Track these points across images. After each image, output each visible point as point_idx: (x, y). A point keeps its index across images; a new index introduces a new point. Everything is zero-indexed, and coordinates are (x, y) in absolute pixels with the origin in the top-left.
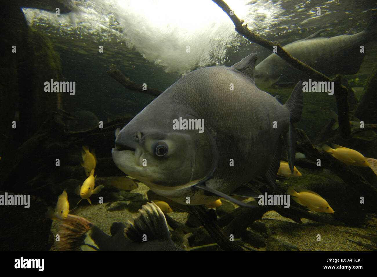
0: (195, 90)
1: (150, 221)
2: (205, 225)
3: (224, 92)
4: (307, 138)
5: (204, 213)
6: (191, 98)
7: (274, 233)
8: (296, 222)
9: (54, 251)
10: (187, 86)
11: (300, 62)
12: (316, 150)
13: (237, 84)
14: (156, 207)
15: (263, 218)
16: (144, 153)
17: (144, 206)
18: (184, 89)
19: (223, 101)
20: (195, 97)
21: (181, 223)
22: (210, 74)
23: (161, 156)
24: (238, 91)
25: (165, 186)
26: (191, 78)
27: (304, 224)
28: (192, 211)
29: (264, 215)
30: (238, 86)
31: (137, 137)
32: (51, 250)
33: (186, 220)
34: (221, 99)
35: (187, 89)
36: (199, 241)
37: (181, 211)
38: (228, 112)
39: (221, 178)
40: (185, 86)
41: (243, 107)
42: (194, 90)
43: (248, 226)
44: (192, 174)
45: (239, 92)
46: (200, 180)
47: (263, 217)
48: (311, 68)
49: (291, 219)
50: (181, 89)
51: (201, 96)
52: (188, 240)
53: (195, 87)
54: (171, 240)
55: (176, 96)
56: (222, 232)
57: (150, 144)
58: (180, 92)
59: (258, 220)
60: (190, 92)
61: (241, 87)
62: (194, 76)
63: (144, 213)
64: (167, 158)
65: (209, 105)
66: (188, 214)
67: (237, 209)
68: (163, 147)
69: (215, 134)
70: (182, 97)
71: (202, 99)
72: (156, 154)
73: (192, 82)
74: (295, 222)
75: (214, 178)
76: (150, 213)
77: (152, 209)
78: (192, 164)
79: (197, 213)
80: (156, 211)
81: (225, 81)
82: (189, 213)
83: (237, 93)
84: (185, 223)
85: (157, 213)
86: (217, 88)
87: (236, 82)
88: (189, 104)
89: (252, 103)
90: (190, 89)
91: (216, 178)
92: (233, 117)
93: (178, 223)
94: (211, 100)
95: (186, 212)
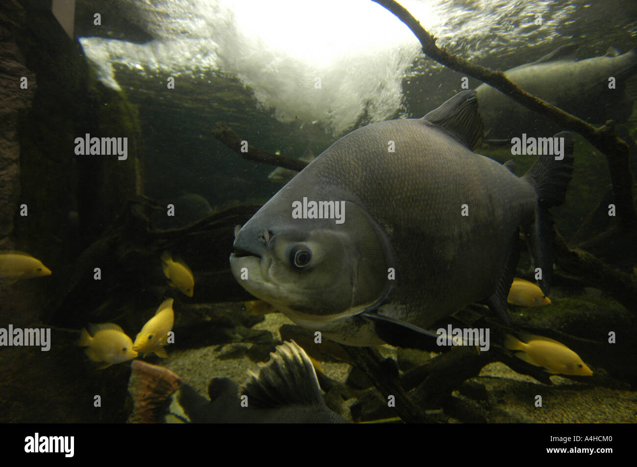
0: (356, 160)
1: (288, 372)
2: (378, 385)
3: (405, 161)
4: (558, 233)
5: (376, 364)
6: (349, 173)
7: (501, 402)
8: (541, 381)
9: (134, 423)
10: (344, 155)
11: (540, 100)
12: (574, 254)
13: (431, 146)
14: (298, 349)
15: (480, 375)
16: (274, 263)
17: (279, 347)
18: (338, 160)
19: (403, 177)
20: (356, 172)
21: (338, 381)
22: (382, 132)
23: (302, 266)
24: (431, 159)
25: (311, 314)
26: (349, 143)
27: (555, 386)
28: (356, 361)
29: (483, 370)
30: (433, 151)
31: (263, 237)
32: (129, 422)
33: (346, 376)
34: (400, 173)
35: (342, 160)
36: (369, 412)
37: (337, 361)
38: (413, 194)
39: (404, 303)
40: (341, 156)
41: (440, 185)
42: (355, 162)
43: (455, 389)
44: (353, 296)
45: (434, 159)
46: (367, 306)
47: (481, 372)
48: (561, 110)
49: (532, 378)
50: (333, 160)
51: (366, 170)
52: (349, 411)
53: (356, 156)
54: (324, 405)
55: (324, 172)
56: (408, 397)
57: (283, 248)
58: (332, 166)
59: (472, 379)
60: (348, 165)
61: (437, 152)
62: (356, 138)
63: (278, 359)
64: (310, 270)
65: (380, 184)
66: (348, 366)
67: (433, 358)
68: (305, 252)
69: (391, 231)
70: (334, 173)
71: (368, 175)
72: (295, 265)
73: (352, 149)
74: (539, 383)
75: (392, 302)
76: (289, 360)
77: (292, 352)
78: (352, 279)
79: (364, 365)
80: (298, 356)
81: (408, 143)
82: (350, 364)
83: (429, 162)
84: (344, 381)
85: (300, 359)
86: (393, 156)
87: (428, 144)
88: (346, 184)
89: (458, 178)
90: (348, 159)
91: (394, 303)
92: (422, 202)
93: (333, 381)
94: (383, 176)
95: (347, 363)
